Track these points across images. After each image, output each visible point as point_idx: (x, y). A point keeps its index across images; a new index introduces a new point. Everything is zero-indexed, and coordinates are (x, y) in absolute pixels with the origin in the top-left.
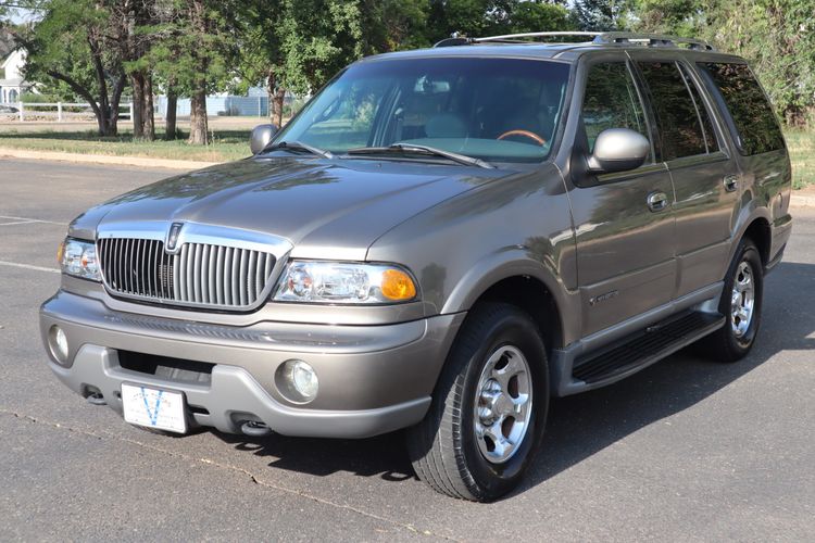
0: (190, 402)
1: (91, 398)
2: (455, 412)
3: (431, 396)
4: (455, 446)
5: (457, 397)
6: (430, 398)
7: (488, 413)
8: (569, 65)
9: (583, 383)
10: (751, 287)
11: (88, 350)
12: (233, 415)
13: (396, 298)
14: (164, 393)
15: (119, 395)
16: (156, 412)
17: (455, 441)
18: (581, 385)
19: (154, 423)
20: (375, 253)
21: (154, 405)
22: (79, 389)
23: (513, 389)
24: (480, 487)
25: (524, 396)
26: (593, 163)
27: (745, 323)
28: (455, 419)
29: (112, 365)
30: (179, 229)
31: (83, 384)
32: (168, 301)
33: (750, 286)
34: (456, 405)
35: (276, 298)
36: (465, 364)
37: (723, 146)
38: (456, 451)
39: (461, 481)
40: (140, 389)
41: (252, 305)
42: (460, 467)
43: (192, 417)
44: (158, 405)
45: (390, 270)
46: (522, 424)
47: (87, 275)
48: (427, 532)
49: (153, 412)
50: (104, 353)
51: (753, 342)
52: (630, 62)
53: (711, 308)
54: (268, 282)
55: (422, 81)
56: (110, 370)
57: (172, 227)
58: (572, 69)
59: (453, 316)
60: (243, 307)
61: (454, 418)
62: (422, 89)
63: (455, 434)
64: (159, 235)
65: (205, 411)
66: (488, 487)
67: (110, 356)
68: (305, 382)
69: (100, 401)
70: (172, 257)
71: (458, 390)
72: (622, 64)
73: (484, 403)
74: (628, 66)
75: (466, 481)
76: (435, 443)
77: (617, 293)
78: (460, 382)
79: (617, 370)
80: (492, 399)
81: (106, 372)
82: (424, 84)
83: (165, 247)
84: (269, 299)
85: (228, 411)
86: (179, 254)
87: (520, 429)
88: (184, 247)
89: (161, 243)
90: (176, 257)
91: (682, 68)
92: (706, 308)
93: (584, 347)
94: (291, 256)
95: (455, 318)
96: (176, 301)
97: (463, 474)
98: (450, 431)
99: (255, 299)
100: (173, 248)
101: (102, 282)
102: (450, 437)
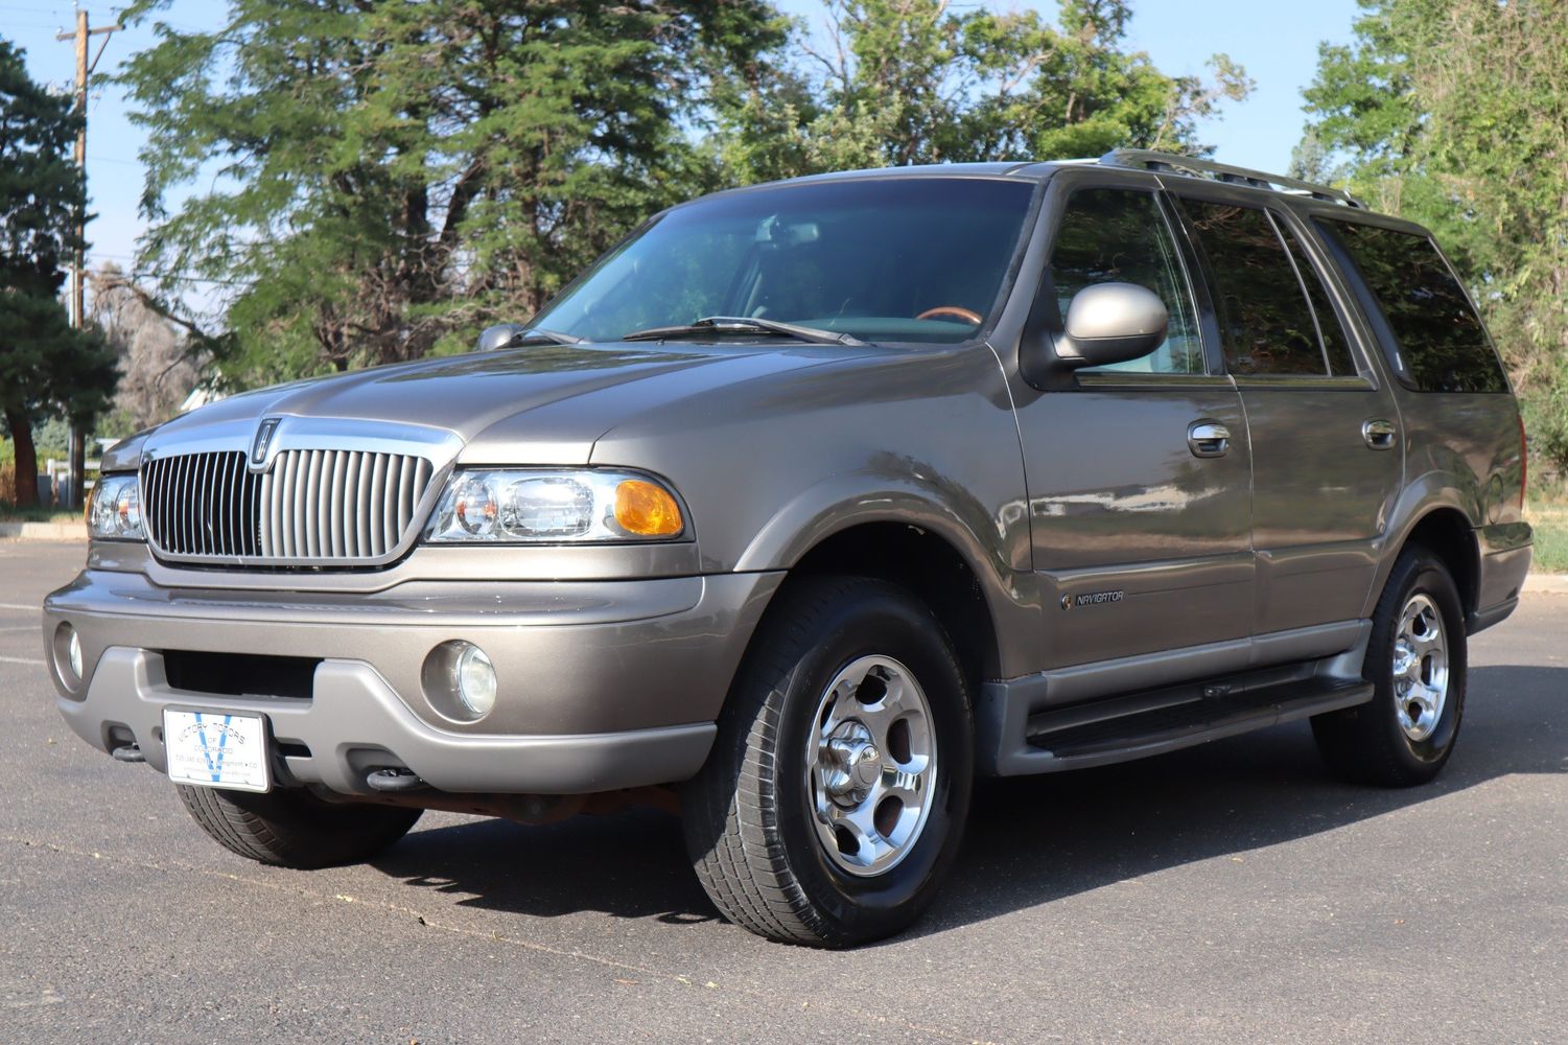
0: (278, 733)
1: (119, 751)
2: (765, 759)
3: (717, 722)
4: (765, 824)
5: (767, 731)
6: (713, 727)
7: (843, 780)
8: (1032, 186)
9: (1048, 755)
10: (1442, 646)
11: (113, 657)
12: (353, 752)
13: (645, 532)
14: (233, 719)
15: (161, 737)
16: (220, 757)
17: (765, 814)
18: (1045, 759)
19: (216, 778)
20: (607, 451)
21: (217, 744)
22: (99, 735)
23: (898, 743)
24: (820, 912)
25: (922, 760)
26: (1064, 349)
27: (1431, 716)
28: (764, 772)
29: (152, 681)
30: (274, 427)
31: (105, 723)
32: (253, 559)
33: (1440, 646)
34: (766, 745)
35: (433, 539)
36: (784, 672)
37: (1364, 366)
38: (767, 833)
39: (778, 895)
40: (193, 715)
41: (392, 553)
42: (777, 867)
43: (284, 765)
44: (223, 742)
45: (632, 482)
46: (916, 811)
47: (126, 534)
48: (711, 984)
49: (214, 756)
50: (139, 660)
51: (1448, 754)
52: (1161, 193)
53: (1348, 669)
54: (419, 509)
55: (768, 223)
56: (148, 689)
57: (263, 426)
58: (1037, 191)
59: (758, 575)
60: (376, 558)
61: (762, 770)
62: (769, 237)
63: (764, 802)
64: (241, 444)
65: (303, 750)
66: (837, 913)
67: (149, 665)
68: (476, 687)
69: (133, 754)
70: (260, 477)
71: (770, 718)
72: (1148, 196)
73: (831, 759)
74: (1157, 199)
75: (790, 895)
76: (730, 820)
77: (1120, 595)
78: (775, 704)
79: (1123, 741)
80: (849, 754)
81: (140, 693)
82: (773, 228)
83: (249, 462)
84: (420, 540)
85: (344, 745)
86: (271, 472)
87: (912, 820)
88: (280, 458)
89: (243, 456)
90: (265, 478)
91: (1282, 225)
92: (1339, 668)
93: (1050, 690)
94: (461, 461)
95: (761, 579)
96: (265, 558)
97: (783, 881)
98: (755, 794)
99: (396, 540)
100: (261, 462)
101: (146, 541)
102: (756, 807)
